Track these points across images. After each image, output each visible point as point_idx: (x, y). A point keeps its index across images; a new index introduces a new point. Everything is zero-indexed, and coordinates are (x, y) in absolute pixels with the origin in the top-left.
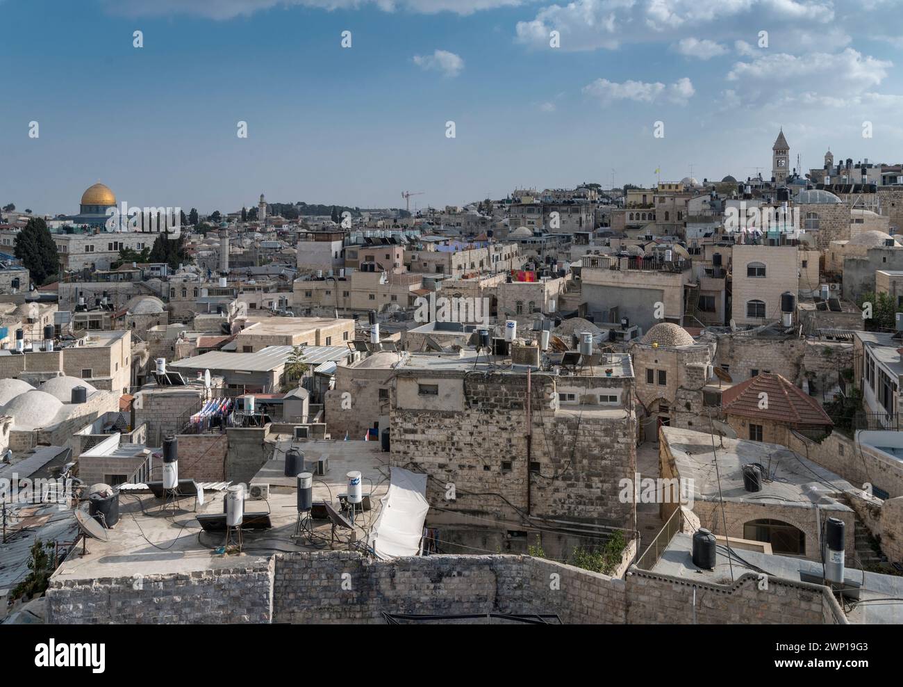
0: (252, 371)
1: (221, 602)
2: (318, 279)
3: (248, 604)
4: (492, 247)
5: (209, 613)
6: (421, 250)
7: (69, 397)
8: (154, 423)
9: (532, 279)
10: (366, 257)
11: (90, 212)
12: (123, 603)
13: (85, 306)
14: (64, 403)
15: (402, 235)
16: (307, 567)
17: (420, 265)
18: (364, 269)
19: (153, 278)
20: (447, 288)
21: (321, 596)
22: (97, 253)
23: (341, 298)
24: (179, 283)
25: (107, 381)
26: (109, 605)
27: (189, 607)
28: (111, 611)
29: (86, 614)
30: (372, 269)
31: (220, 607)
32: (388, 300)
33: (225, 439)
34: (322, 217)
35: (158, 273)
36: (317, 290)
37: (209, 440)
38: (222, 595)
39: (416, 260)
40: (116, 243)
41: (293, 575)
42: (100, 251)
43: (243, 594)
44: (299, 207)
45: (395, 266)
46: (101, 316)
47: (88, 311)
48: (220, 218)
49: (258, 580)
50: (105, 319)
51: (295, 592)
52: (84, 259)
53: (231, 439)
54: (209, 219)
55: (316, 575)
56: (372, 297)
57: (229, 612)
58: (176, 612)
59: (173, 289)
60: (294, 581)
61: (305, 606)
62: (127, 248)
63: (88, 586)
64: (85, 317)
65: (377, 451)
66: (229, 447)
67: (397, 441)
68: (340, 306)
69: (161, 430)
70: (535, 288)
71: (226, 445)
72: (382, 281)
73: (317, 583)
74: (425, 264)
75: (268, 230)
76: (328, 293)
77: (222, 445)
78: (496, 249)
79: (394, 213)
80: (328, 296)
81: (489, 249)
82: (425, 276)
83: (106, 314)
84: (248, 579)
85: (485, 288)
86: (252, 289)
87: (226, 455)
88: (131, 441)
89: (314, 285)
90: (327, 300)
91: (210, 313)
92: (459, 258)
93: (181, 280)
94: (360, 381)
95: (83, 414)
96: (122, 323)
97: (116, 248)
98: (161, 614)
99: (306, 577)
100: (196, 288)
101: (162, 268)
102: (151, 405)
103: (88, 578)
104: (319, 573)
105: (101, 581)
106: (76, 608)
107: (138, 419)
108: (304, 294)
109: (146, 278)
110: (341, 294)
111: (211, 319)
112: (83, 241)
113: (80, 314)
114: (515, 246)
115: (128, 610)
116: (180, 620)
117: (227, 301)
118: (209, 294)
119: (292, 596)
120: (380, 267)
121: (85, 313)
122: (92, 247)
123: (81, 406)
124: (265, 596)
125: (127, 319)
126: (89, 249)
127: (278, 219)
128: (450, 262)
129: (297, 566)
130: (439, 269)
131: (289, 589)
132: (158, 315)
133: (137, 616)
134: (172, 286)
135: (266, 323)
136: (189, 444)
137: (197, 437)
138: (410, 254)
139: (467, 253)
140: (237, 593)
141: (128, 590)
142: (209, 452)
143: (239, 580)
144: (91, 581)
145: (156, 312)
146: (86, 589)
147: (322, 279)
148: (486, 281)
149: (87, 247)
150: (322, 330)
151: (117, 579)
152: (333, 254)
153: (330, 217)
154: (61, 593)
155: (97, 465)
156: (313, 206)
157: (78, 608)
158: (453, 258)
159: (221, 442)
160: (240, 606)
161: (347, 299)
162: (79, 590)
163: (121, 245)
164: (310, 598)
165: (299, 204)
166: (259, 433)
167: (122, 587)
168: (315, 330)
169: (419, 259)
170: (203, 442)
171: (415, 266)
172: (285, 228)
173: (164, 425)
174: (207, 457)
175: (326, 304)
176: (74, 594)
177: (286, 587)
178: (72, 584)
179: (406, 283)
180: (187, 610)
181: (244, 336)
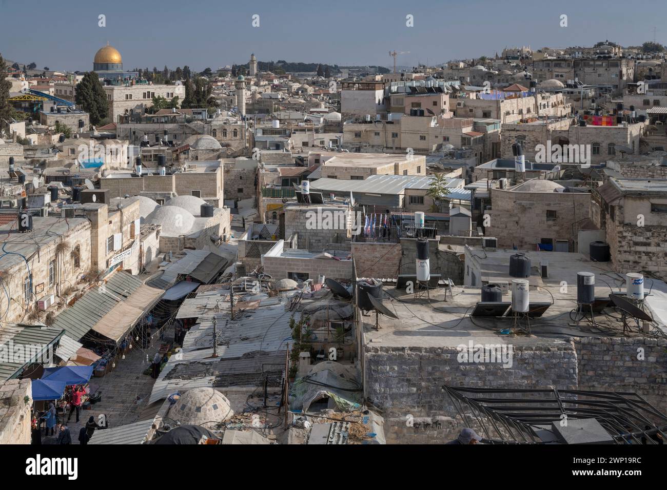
0: (381, 194)
1: (525, 373)
2: (365, 122)
3: (553, 376)
4: (539, 96)
5: (512, 381)
6: (465, 98)
7: (199, 212)
8: (303, 234)
9: (609, 123)
10: (412, 103)
11: (102, 69)
12: (433, 369)
13: (148, 143)
14: (195, 216)
15: (446, 85)
16: (608, 350)
17: (466, 111)
18: (414, 113)
19: (196, 120)
20: (509, 130)
21: (624, 374)
22: (135, 100)
23: (390, 139)
24: (220, 125)
25: (215, 201)
26: (421, 368)
27: (492, 375)
28: (422, 374)
29: (401, 375)
30: (422, 114)
31: (523, 377)
32: (441, 141)
33: (399, 247)
34: (302, 73)
35: (200, 117)
36: (366, 131)
37: (383, 248)
38: (525, 368)
39: (462, 106)
40: (149, 92)
41: (592, 356)
42: (136, 99)
43: (548, 367)
44: (280, 64)
45: (443, 111)
46: (163, 151)
47: (151, 146)
48: (211, 74)
49: (564, 358)
50: (168, 153)
51: (594, 370)
52: (125, 105)
53: (405, 247)
54: (202, 74)
55: (619, 357)
56: (423, 138)
57: (534, 382)
58: (480, 379)
59: (215, 130)
60: (594, 360)
61: (606, 383)
62: (159, 96)
63: (401, 353)
64: (150, 151)
65: (586, 261)
66: (403, 254)
67: (625, 252)
68: (389, 146)
69: (310, 240)
70: (615, 132)
71: (401, 252)
72: (433, 124)
73: (620, 363)
74: (471, 111)
75: (262, 83)
76: (377, 134)
77: (397, 252)
78: (543, 98)
79: (372, 70)
80: (377, 137)
81: (536, 98)
82: (475, 120)
83: (168, 149)
84: (554, 356)
85: (553, 131)
86: (303, 130)
87: (400, 260)
88: (291, 247)
89: (363, 127)
90: (376, 140)
91: (269, 149)
92: (506, 106)
93: (222, 123)
94: (524, 202)
95: (212, 226)
96: (186, 156)
97: (149, 97)
98: (467, 379)
99: (607, 358)
100: (235, 129)
101: (204, 113)
102: (300, 219)
103: (400, 346)
104: (622, 356)
105: (411, 349)
106: (392, 369)
107: (288, 230)
108: (354, 134)
109: (189, 121)
110: (390, 135)
111: (276, 154)
112: (123, 91)
113: (145, 148)
114: (560, 96)
115: (437, 374)
116: (485, 385)
117: (282, 139)
118: (263, 133)
119: (591, 373)
120: (430, 112)
121: (148, 148)
122: (131, 95)
123: (211, 219)
124: (572, 371)
125: (191, 154)
126: (129, 97)
127: (268, 74)
128: (499, 109)
129: (597, 349)
130: (486, 115)
131: (587, 367)
132: (218, 150)
133: (446, 379)
134: (213, 128)
135: (341, 157)
136: (365, 250)
137: (372, 245)
138: (455, 101)
139: (514, 101)
140: (542, 366)
141: (437, 358)
142: (385, 257)
143: (545, 356)
144: (403, 349)
145: (216, 148)
146: (400, 355)
147: (371, 122)
148: (553, 125)
149: (127, 95)
150: (400, 163)
151: (426, 349)
152: (377, 102)
153: (316, 73)
154: (379, 356)
155: (280, 264)
156: (293, 64)
157: (394, 369)
158: (502, 105)
159: (395, 250)
160: (545, 378)
161: (396, 139)
162: (393, 355)
163: (153, 94)
164: (612, 376)
165: (279, 62)
166: (433, 243)
167: (431, 355)
168: (394, 164)
169: (465, 106)
170: (378, 249)
171: (459, 112)
172: (276, 82)
173: (313, 236)
174: (381, 261)
175: (375, 143)
176: (390, 358)
177: (584, 365)
178: (387, 350)
179: (459, 126)
180: (491, 378)
181: (329, 167)
